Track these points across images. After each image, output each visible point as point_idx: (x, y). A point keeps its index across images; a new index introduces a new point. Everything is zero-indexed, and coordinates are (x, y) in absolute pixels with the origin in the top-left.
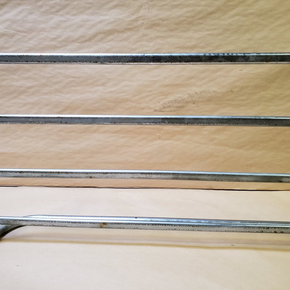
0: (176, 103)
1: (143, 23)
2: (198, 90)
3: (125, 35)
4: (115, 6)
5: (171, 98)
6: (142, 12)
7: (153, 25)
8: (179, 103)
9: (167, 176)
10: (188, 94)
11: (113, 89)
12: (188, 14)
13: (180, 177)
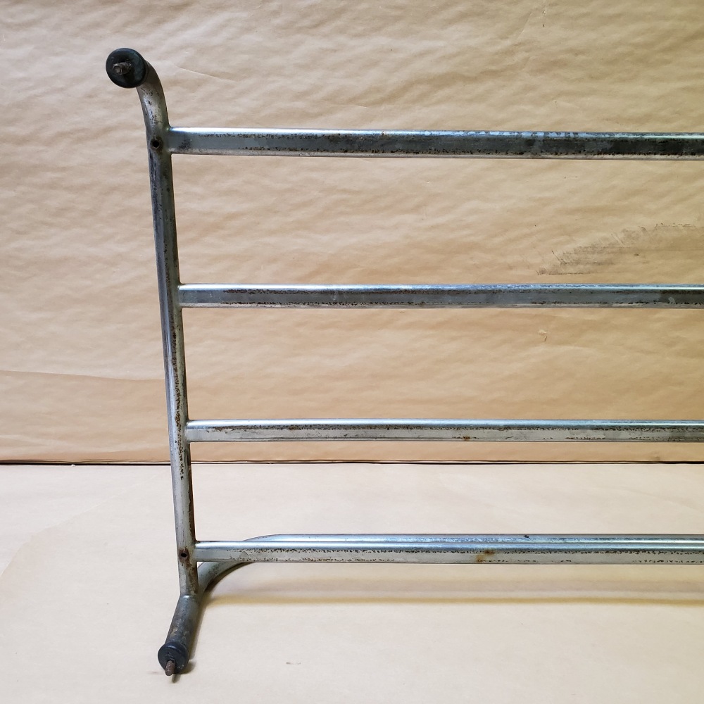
0: (593, 253)
1: (527, 59)
2: (648, 222)
3: (480, 88)
4: (462, 17)
5: (582, 242)
6: (527, 32)
8: (600, 252)
9: (656, 434)
10: (624, 231)
11: (441, 220)
12: (639, 40)
13: (688, 435)
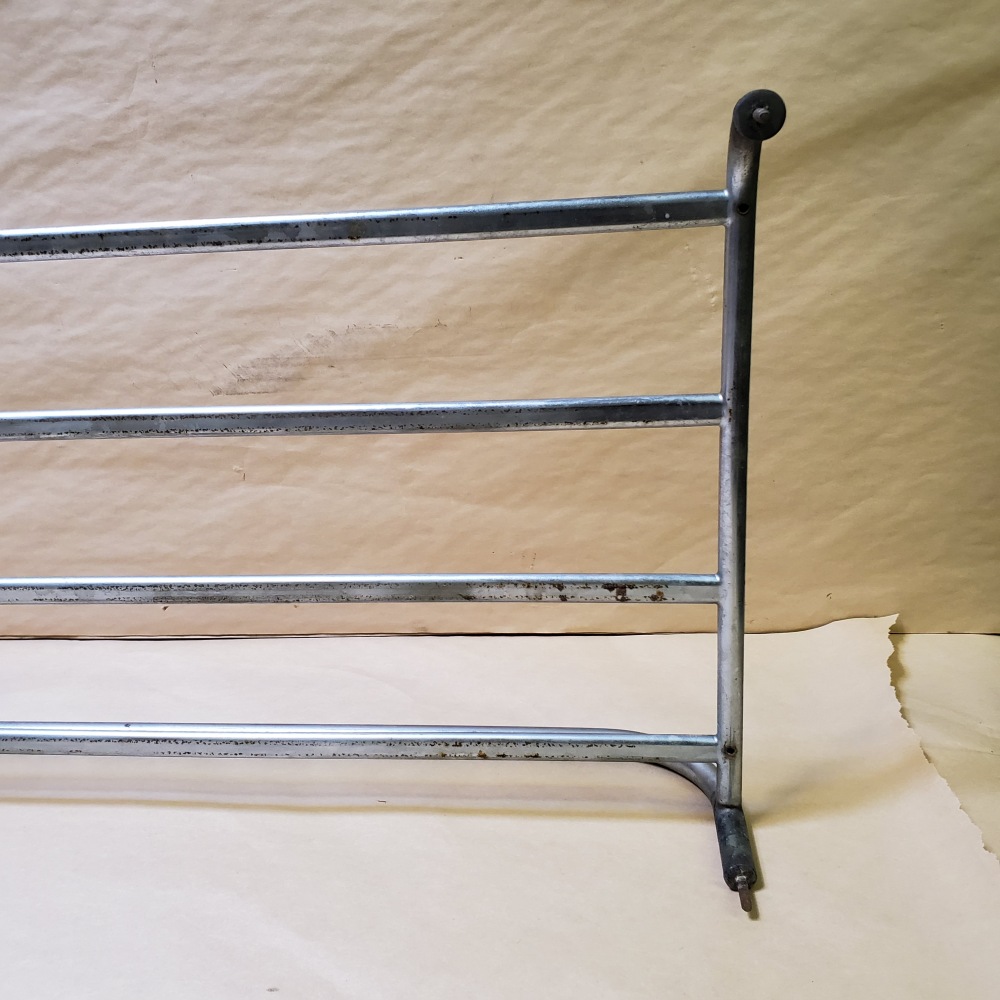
1: (145, 125)
2: (339, 323)
3: (95, 165)
4: (58, 78)
7: (176, 130)
8: (284, 364)
10: (309, 336)
11: (79, 330)
12: (277, 90)
13: (175, 594)
